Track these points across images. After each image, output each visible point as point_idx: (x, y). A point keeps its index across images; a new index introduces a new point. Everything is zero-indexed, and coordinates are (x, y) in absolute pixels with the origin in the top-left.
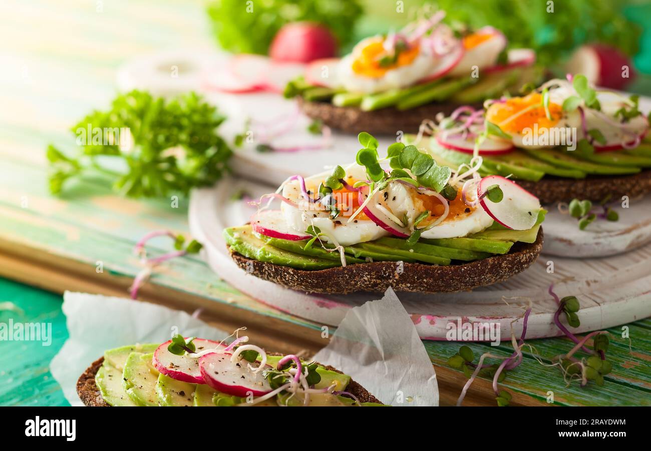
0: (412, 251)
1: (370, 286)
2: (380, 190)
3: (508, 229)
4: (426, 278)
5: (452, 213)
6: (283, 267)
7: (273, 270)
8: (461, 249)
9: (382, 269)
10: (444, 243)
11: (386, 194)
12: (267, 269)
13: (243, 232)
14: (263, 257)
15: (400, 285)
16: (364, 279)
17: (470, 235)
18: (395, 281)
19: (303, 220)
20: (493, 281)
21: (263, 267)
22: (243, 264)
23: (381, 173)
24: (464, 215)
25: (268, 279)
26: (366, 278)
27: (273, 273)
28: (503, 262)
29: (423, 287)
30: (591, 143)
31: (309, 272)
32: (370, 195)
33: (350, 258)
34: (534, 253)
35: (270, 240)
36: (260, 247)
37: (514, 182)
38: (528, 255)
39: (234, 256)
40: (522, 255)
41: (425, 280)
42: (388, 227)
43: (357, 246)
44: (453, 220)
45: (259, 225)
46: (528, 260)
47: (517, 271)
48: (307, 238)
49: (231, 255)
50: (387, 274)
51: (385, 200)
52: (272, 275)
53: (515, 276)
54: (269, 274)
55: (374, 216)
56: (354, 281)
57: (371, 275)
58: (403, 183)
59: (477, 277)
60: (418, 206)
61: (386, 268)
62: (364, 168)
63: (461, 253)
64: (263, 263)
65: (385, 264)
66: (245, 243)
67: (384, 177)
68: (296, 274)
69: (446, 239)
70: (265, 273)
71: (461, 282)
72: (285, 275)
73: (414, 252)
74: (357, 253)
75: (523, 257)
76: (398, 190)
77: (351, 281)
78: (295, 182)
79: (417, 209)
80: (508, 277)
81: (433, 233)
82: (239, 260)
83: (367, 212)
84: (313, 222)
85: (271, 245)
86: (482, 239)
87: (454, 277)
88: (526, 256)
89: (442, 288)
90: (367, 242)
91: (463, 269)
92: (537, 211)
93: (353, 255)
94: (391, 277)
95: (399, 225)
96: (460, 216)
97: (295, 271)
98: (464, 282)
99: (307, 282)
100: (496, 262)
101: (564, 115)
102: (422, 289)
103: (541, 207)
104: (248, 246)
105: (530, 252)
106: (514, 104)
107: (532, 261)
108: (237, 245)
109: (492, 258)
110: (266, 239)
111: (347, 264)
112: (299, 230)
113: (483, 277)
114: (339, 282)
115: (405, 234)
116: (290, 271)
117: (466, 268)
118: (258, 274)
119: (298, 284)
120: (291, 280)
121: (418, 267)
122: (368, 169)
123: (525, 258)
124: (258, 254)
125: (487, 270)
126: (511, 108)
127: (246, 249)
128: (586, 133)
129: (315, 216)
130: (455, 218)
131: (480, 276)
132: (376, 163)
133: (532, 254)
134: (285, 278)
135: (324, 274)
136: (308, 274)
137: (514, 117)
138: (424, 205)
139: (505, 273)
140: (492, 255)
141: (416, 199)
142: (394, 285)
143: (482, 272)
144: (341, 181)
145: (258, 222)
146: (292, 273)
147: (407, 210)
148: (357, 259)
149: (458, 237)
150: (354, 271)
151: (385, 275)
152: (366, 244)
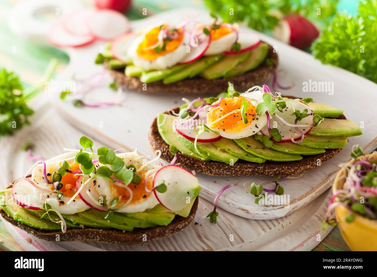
5: (134, 198)
7: (23, 228)
9: (89, 234)
10: (130, 216)
11: (95, 182)
17: (147, 211)
18: (98, 240)
19: (41, 199)
21: (18, 224)
23: (92, 167)
24: (142, 200)
26: (79, 238)
28: (166, 230)
30: (271, 139)
31: (43, 234)
32: (83, 185)
33: (70, 224)
34: (188, 222)
38: (184, 224)
39: (1, 214)
40: (179, 224)
41: (116, 242)
42: (93, 207)
43: (75, 214)
44: (135, 204)
46: (184, 227)
48: (43, 211)
50: (93, 237)
51: (94, 185)
55: (85, 200)
57: (82, 237)
59: (149, 240)
60: (113, 193)
61: (91, 233)
63: (140, 224)
64: (17, 222)
65: (91, 231)
66: (7, 207)
73: (110, 222)
74: (74, 221)
75: (180, 226)
79: (112, 196)
83: (80, 196)
84: (46, 202)
88: (182, 225)
90: (82, 212)
91: (139, 238)
92: (193, 190)
93: (71, 222)
94: (95, 238)
95: (100, 206)
96: (139, 200)
97: (35, 232)
100: (162, 231)
101: (256, 117)
105: (185, 222)
109: (159, 228)
114: (63, 240)
115: (105, 210)
117: (141, 237)
121: (111, 234)
122: (83, 166)
124: (14, 216)
127: (8, 210)
129: (48, 197)
130: (136, 202)
131: (151, 239)
135: (52, 236)
138: (117, 192)
140: (159, 226)
141: (112, 188)
144: (68, 170)
145: (16, 193)
146: (33, 233)
148: (74, 226)
149: (139, 212)
150: (72, 235)
151: (91, 237)
152: (81, 214)
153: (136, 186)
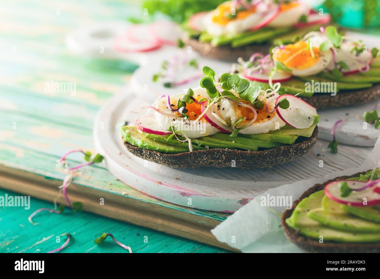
0: (233, 142)
1: (208, 163)
2: (215, 103)
3: (294, 128)
4: (242, 159)
5: (259, 118)
6: (154, 152)
7: (148, 153)
8: (265, 141)
9: (215, 153)
10: (254, 137)
11: (219, 106)
12: (145, 153)
13: (132, 129)
14: (142, 146)
15: (226, 163)
16: (204, 160)
17: (270, 132)
18: (223, 161)
19: (167, 122)
20: (285, 160)
21: (143, 152)
22: (131, 149)
23: (217, 92)
24: (266, 119)
25: (146, 159)
26: (205, 159)
27: (149, 155)
28: (290, 149)
29: (241, 164)
30: (340, 70)
31: (169, 155)
32: (208, 106)
33: (195, 146)
34: (311, 143)
35: (147, 134)
36: (141, 139)
37: (300, 98)
38: (307, 144)
39: (125, 144)
40: (303, 145)
41: (241, 160)
42: (219, 127)
43: (200, 138)
44: (259, 123)
45: (140, 125)
46: (307, 148)
47: (300, 154)
48: (169, 134)
49: (124, 143)
50: (218, 156)
51: (218, 110)
52: (148, 156)
53: (299, 157)
54: (146, 156)
55: (210, 120)
56: (198, 160)
57: (208, 157)
58: (229, 99)
59: (274, 158)
60: (238, 114)
61: (217, 153)
62: (205, 90)
63: (264, 143)
64: (142, 149)
65: (217, 150)
66: (132, 136)
67: (218, 95)
68: (161, 156)
69: (255, 134)
70: (144, 155)
71: (264, 161)
72: (155, 157)
73: (235, 142)
74: (200, 143)
75: (303, 146)
76: (226, 103)
77: (196, 161)
78: (164, 98)
79: (237, 116)
80: (294, 158)
81: (247, 131)
82: (128, 147)
83: (206, 117)
85: (148, 137)
86: (277, 135)
87: (259, 158)
89: (252, 165)
90: (206, 136)
91: (265, 154)
92: (314, 117)
93: (197, 145)
94: (220, 158)
95: (225, 126)
96: (264, 120)
97: (161, 154)
98: (266, 162)
99: (168, 161)
100: (286, 149)
101: (322, 54)
102: (240, 166)
103: (317, 114)
104: (134, 138)
106: (289, 49)
107: (310, 148)
108: (127, 137)
109: (284, 147)
110: (145, 134)
111: (193, 150)
112: (165, 129)
113: (278, 158)
114: (188, 161)
115: (229, 131)
116: (158, 154)
117: (266, 153)
118: (139, 155)
119: (163, 162)
120: (159, 159)
121: (237, 152)
122: (208, 90)
123: (305, 146)
124: (139, 143)
125: (280, 154)
126: (288, 52)
127: (132, 140)
128: (336, 64)
129: (174, 120)
130: (260, 121)
131: (276, 158)
132: (213, 86)
133: (309, 144)
134: (156, 159)
135: (178, 156)
136: (169, 156)
137: (291, 58)
138: (242, 113)
139: (292, 156)
140: (283, 145)
141: (237, 109)
142: (223, 163)
143: (278, 155)
144: (192, 98)
145: (140, 123)
146: (159, 155)
147: (231, 116)
148: (199, 147)
149: (263, 133)
150: (198, 154)
151: (216, 157)
152: (205, 138)
153: (259, 111)
